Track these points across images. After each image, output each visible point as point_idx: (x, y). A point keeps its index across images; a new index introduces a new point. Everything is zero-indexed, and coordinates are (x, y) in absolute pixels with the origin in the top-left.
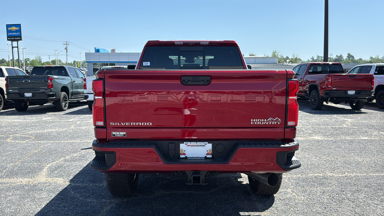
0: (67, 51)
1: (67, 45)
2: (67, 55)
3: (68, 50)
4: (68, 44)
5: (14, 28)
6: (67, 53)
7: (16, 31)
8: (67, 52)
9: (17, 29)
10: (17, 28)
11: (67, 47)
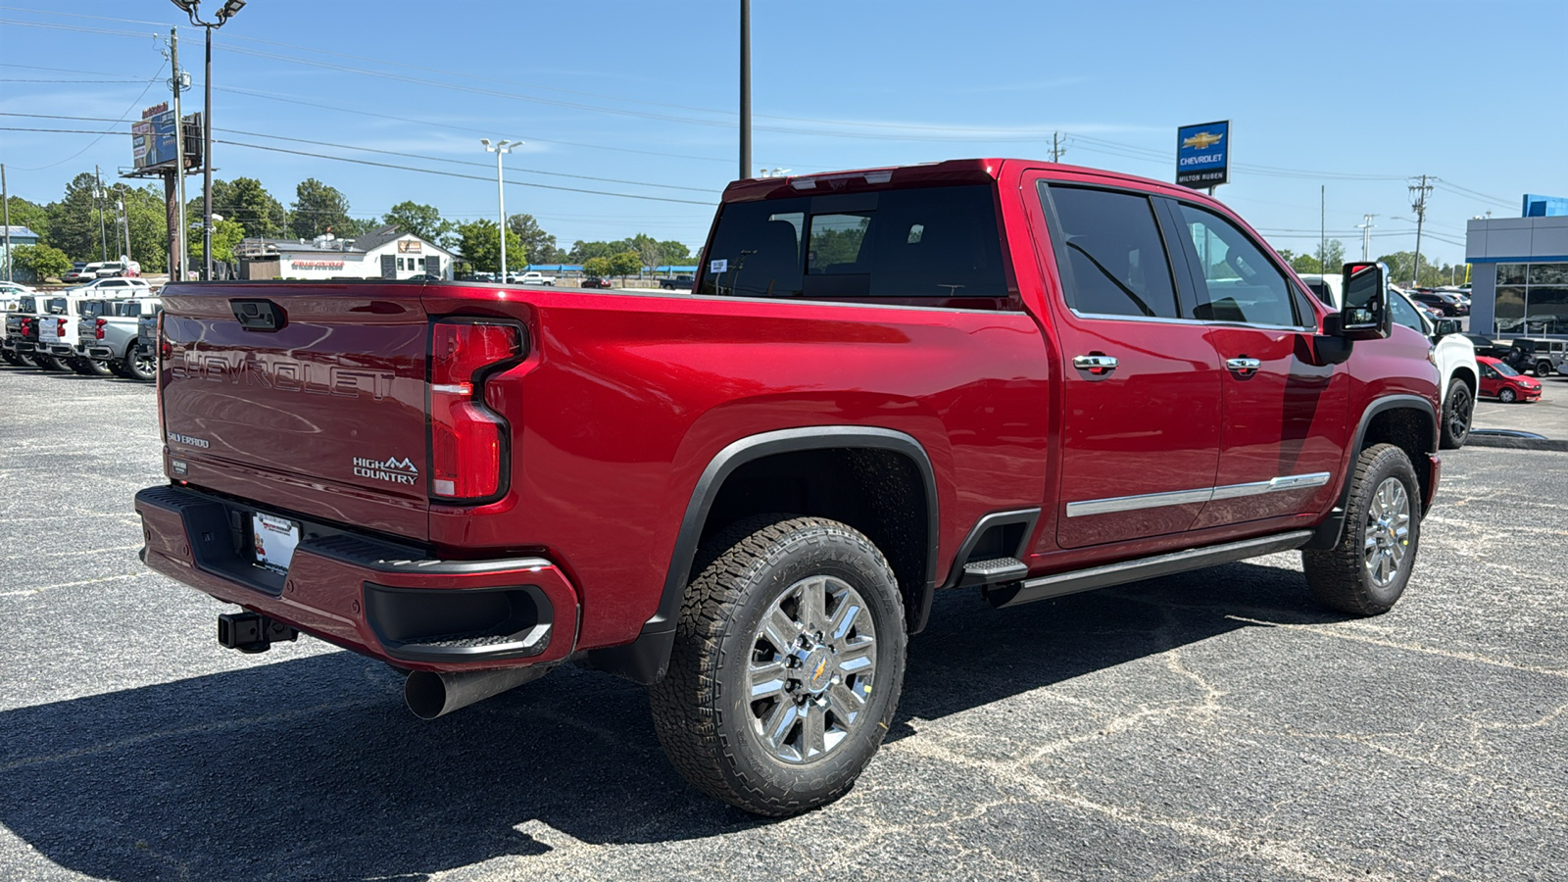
0: (1420, 214)
1: (1425, 190)
2: (1419, 233)
3: (1425, 212)
4: (1428, 188)
5: (1205, 138)
6: (1420, 225)
7: (1211, 149)
8: (1420, 221)
9: (1213, 141)
10: (1214, 139)
11: (1425, 200)
